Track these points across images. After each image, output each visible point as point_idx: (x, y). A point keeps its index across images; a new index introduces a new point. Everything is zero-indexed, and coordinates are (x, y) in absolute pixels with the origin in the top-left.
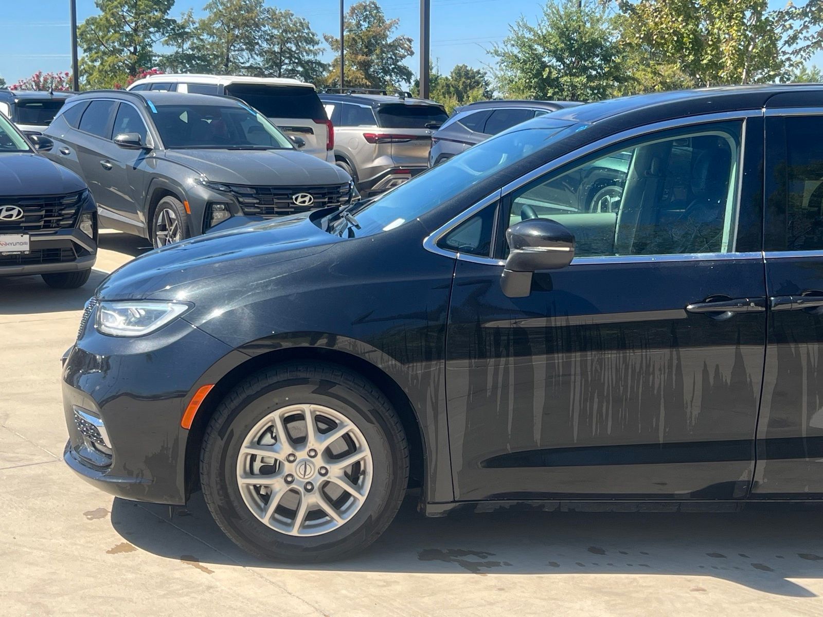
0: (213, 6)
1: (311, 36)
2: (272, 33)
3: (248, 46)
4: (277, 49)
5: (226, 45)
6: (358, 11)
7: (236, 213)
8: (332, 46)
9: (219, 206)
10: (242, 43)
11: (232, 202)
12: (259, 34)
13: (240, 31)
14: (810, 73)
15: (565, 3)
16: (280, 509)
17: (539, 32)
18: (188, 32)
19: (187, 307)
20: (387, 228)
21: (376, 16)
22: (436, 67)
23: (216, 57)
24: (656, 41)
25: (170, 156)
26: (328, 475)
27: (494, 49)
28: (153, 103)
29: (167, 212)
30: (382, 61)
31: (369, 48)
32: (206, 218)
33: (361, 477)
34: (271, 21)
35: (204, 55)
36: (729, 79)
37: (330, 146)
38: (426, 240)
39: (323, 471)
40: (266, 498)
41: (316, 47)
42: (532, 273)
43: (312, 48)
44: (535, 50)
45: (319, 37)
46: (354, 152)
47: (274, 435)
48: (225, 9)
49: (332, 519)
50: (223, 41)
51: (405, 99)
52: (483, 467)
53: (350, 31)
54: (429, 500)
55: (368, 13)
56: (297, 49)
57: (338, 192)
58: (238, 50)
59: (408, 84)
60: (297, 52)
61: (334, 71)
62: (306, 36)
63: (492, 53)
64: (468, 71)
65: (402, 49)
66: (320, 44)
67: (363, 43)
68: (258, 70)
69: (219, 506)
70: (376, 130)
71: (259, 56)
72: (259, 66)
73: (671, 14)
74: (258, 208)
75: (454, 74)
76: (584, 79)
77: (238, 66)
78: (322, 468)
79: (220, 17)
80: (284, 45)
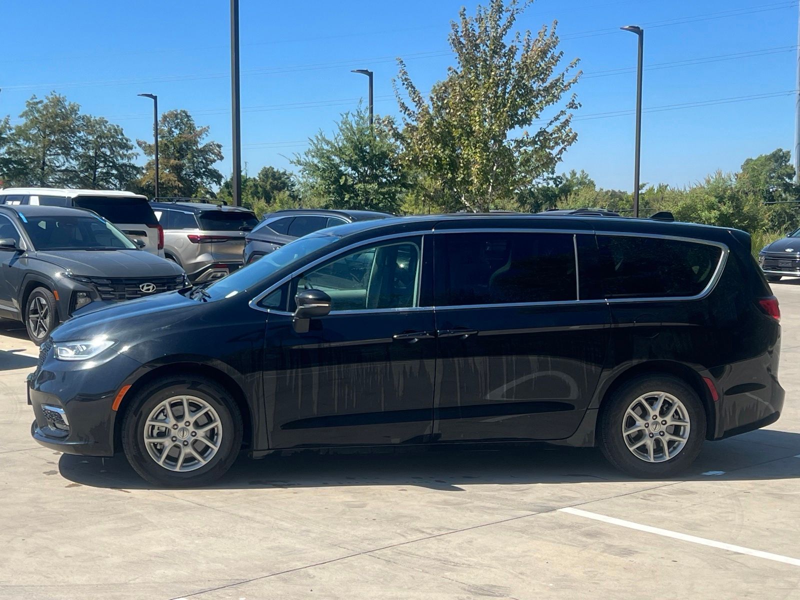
0: (29, 113)
1: (125, 142)
2: (87, 139)
3: (64, 151)
4: (91, 153)
5: (42, 149)
6: (170, 120)
7: (95, 298)
8: (145, 151)
9: (81, 294)
10: (58, 147)
11: (92, 290)
12: (75, 139)
13: (56, 137)
14: (579, 177)
15: (357, 120)
16: (168, 457)
17: (336, 144)
18: (5, 138)
19: (114, 343)
20: (228, 297)
21: (187, 123)
22: (245, 171)
23: (32, 161)
24: (421, 163)
25: (41, 256)
26: (197, 436)
27: (297, 159)
28: (23, 214)
29: (39, 300)
30: (194, 164)
31: (181, 153)
32: (71, 303)
33: (216, 437)
34: (86, 128)
35: (21, 159)
36: (477, 193)
37: (161, 246)
38: (250, 302)
39: (194, 434)
40: (161, 451)
41: (130, 152)
42: (309, 319)
43: (125, 153)
44: (333, 160)
45: (133, 142)
46: (180, 251)
47: (165, 414)
48: (41, 116)
49: (199, 461)
50: (39, 146)
51: (222, 206)
52: (282, 429)
53: (162, 137)
54: (255, 448)
55: (179, 121)
56: (111, 154)
57: (175, 282)
58: (54, 155)
59: (218, 186)
60: (112, 156)
61: (148, 174)
62: (120, 141)
63: (295, 163)
64: (274, 172)
65: (213, 154)
66: (134, 149)
67: (174, 148)
68: (74, 173)
69: (134, 455)
70: (198, 232)
71: (74, 160)
72: (74, 169)
73: (431, 142)
74: (113, 294)
75: (261, 176)
76: (376, 186)
77: (54, 169)
78: (193, 432)
79: (36, 124)
80: (99, 150)
